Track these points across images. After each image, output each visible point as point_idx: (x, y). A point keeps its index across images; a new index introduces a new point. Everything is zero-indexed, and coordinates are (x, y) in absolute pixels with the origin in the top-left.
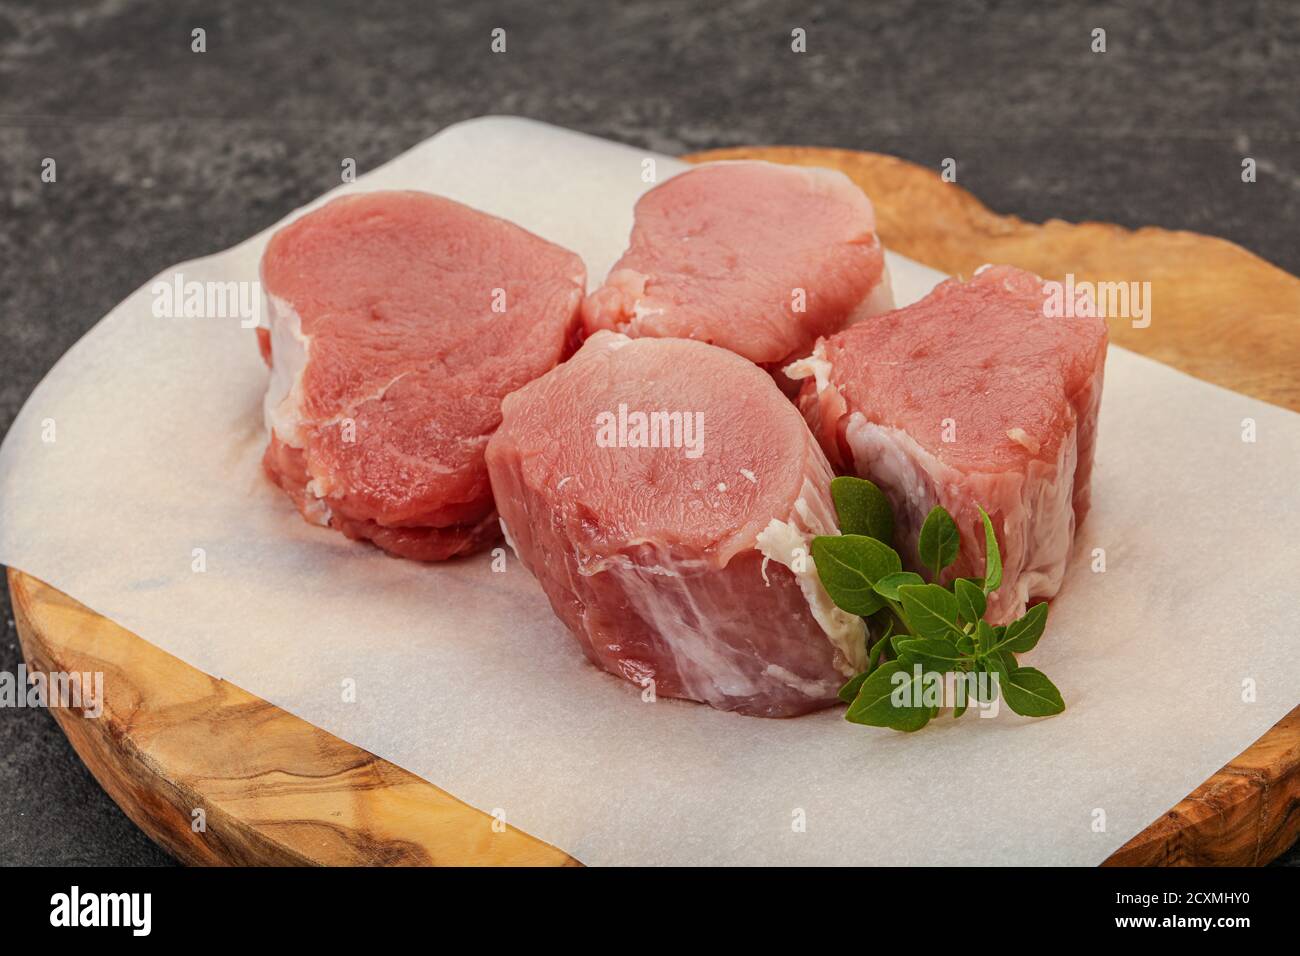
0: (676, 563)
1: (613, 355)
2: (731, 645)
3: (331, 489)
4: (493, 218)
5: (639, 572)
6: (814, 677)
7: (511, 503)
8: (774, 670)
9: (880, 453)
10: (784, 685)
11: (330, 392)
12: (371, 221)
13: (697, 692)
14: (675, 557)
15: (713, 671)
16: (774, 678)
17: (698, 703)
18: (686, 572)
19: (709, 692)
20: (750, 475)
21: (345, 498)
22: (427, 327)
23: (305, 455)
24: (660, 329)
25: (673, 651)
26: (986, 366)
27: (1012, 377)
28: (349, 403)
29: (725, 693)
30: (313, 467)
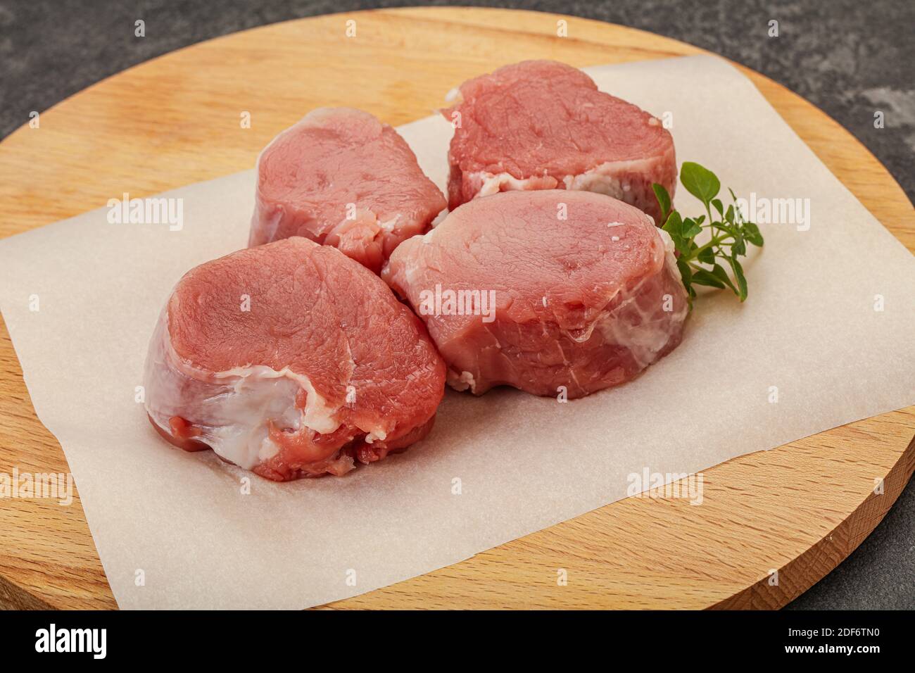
0: (632, 292)
2: (658, 318)
3: (386, 429)
4: (233, 254)
5: (614, 315)
10: (677, 323)
11: (333, 381)
12: (200, 301)
13: (645, 363)
14: (629, 289)
15: (650, 343)
16: (674, 322)
17: (645, 370)
18: (636, 294)
19: (650, 358)
20: (616, 224)
21: (397, 428)
22: (311, 320)
23: (348, 427)
24: (413, 223)
25: (630, 348)
26: (570, 114)
28: (346, 381)
29: (657, 349)
30: (363, 425)
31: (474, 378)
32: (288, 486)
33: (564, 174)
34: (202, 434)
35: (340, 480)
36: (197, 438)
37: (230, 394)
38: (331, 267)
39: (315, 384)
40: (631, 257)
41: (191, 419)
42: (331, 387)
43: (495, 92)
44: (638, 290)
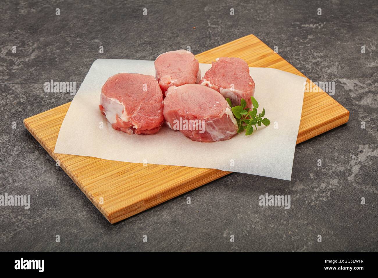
1: (176, 90)
2: (221, 130)
3: (138, 127)
5: (206, 123)
6: (232, 131)
7: (172, 119)
8: (228, 132)
9: (226, 93)
10: (229, 134)
11: (131, 110)
12: (117, 80)
14: (211, 119)
15: (218, 135)
17: (215, 141)
18: (214, 121)
19: (217, 139)
20: (218, 102)
22: (138, 95)
23: (130, 122)
24: (178, 83)
25: (211, 134)
26: (235, 74)
27: (241, 75)
28: (135, 112)
29: (220, 138)
30: (134, 124)
31: (171, 125)
32: (117, 131)
33: (221, 87)
34: (105, 111)
35: (128, 135)
36: (104, 112)
37: (110, 104)
38: (153, 85)
39: (126, 109)
40: (215, 111)
41: (103, 107)
42: (130, 111)
43: (224, 62)
44: (215, 120)
